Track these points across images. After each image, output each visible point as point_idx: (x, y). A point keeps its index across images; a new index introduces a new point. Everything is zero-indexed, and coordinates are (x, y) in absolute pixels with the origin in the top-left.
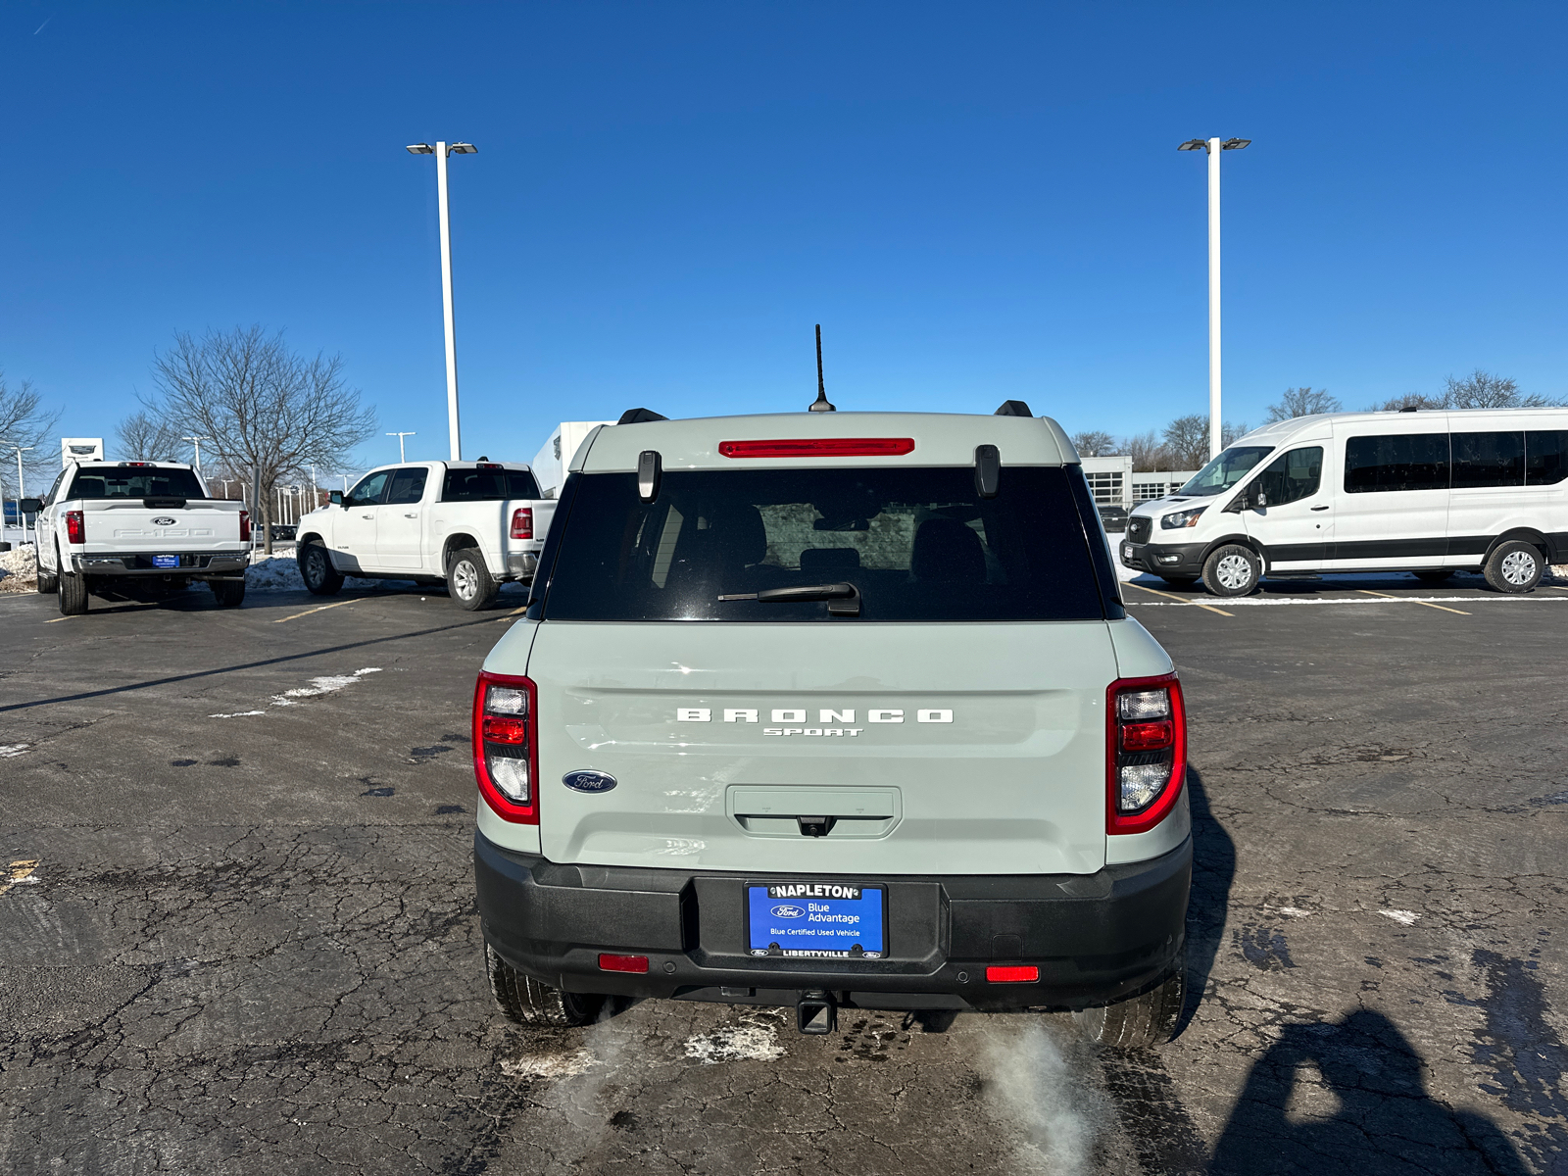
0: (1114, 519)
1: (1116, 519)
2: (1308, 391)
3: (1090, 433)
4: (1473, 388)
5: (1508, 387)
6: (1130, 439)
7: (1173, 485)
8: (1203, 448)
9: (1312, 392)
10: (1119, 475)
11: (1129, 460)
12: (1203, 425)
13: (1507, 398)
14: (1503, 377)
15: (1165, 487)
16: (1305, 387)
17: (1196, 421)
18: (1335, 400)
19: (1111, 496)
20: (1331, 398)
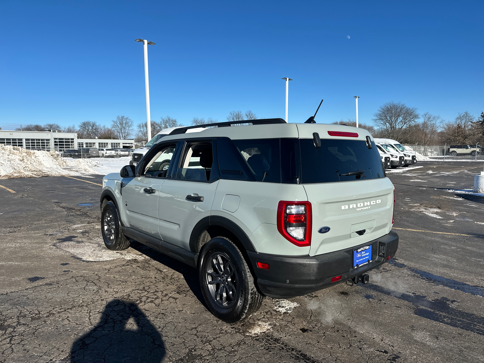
0: (76, 154)
1: (77, 154)
2: (124, 117)
3: (52, 124)
4: (167, 121)
5: (175, 121)
6: (67, 127)
7: (86, 143)
8: (92, 132)
9: (125, 117)
10: (73, 139)
11: (76, 134)
12: (92, 125)
13: (175, 124)
14: (174, 118)
15: (84, 144)
16: (123, 116)
17: (89, 123)
18: (131, 120)
19: (70, 146)
20: (130, 120)
